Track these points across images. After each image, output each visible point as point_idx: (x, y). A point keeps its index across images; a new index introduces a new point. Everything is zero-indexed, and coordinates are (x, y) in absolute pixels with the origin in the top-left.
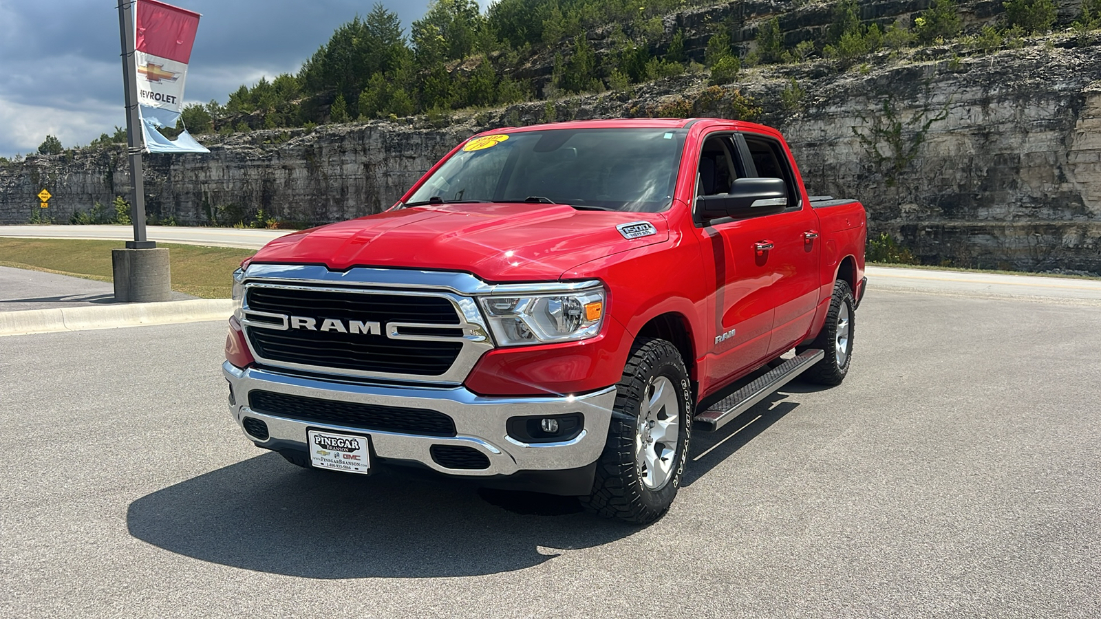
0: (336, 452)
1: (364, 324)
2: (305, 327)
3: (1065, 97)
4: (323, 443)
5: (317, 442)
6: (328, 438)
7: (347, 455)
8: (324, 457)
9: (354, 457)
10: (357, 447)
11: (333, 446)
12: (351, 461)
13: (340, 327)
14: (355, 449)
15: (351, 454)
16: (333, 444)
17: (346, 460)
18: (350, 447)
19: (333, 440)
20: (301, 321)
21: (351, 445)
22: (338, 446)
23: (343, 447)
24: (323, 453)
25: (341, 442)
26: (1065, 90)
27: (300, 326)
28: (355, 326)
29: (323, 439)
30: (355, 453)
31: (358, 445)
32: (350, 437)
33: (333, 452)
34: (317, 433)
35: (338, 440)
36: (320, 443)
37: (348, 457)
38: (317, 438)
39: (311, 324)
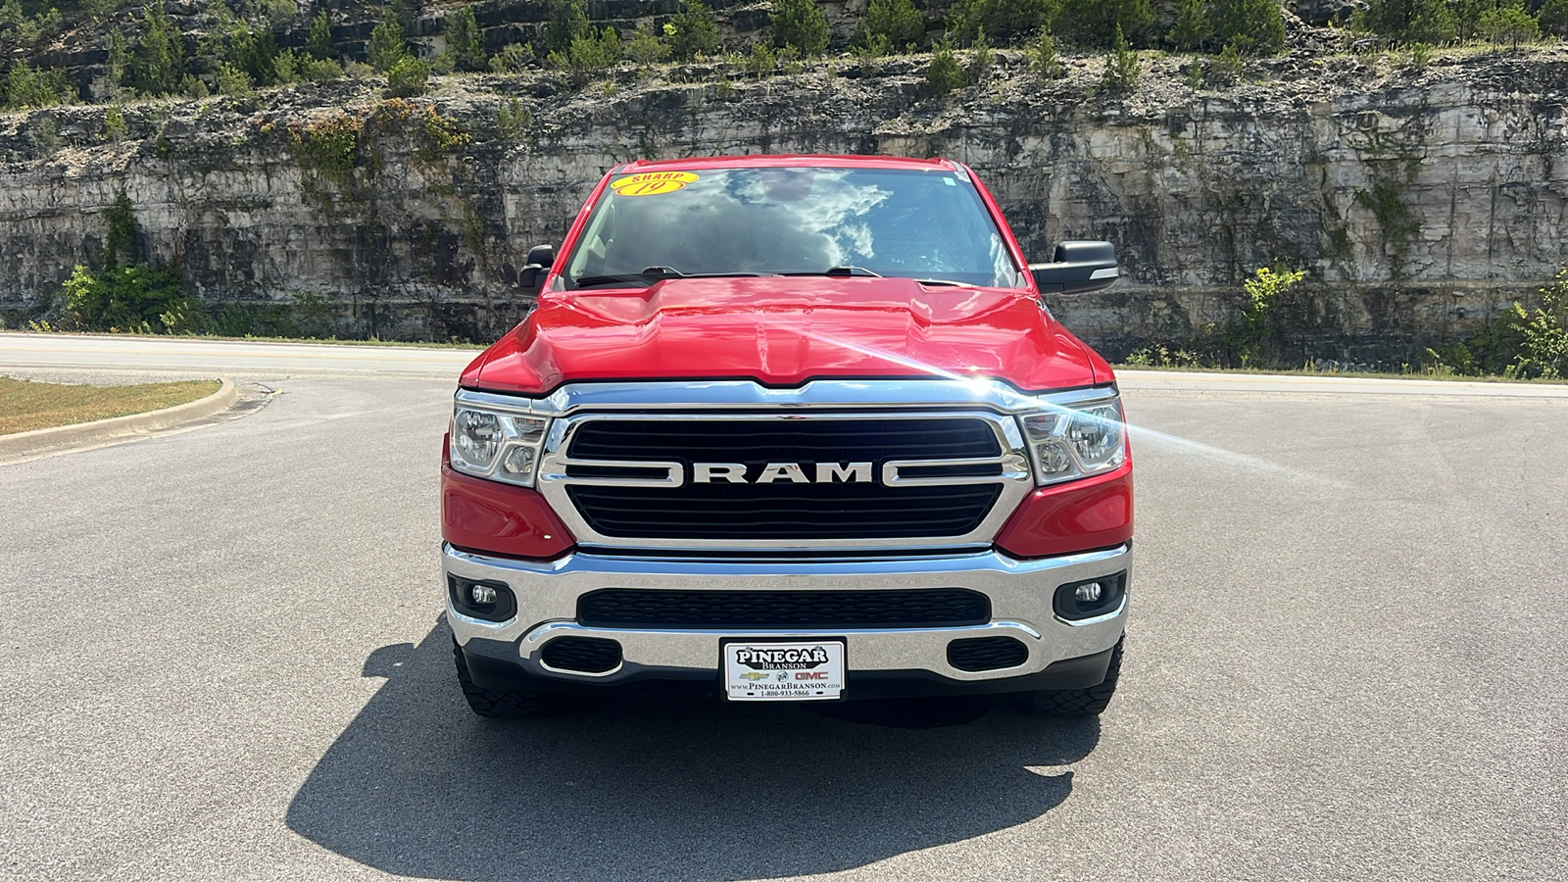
0: (781, 672)
1: (844, 467)
2: (725, 479)
3: (855, 139)
4: (754, 660)
5: (742, 660)
6: (766, 652)
8: (755, 683)
9: (817, 675)
10: (823, 659)
11: (776, 664)
12: (809, 681)
13: (796, 475)
14: (820, 662)
15: (811, 671)
16: (776, 660)
17: (798, 683)
18: (809, 659)
19: (776, 654)
20: (713, 470)
21: (812, 657)
22: (786, 662)
23: (797, 662)
24: (752, 677)
25: (792, 655)
26: (854, 130)
27: (711, 478)
28: (825, 472)
29: (754, 654)
30: (817, 669)
31: (825, 656)
32: (810, 646)
33: (774, 673)
34: (742, 646)
35: (786, 652)
36: (748, 662)
37: (807, 676)
38: (742, 654)
39: (736, 473)
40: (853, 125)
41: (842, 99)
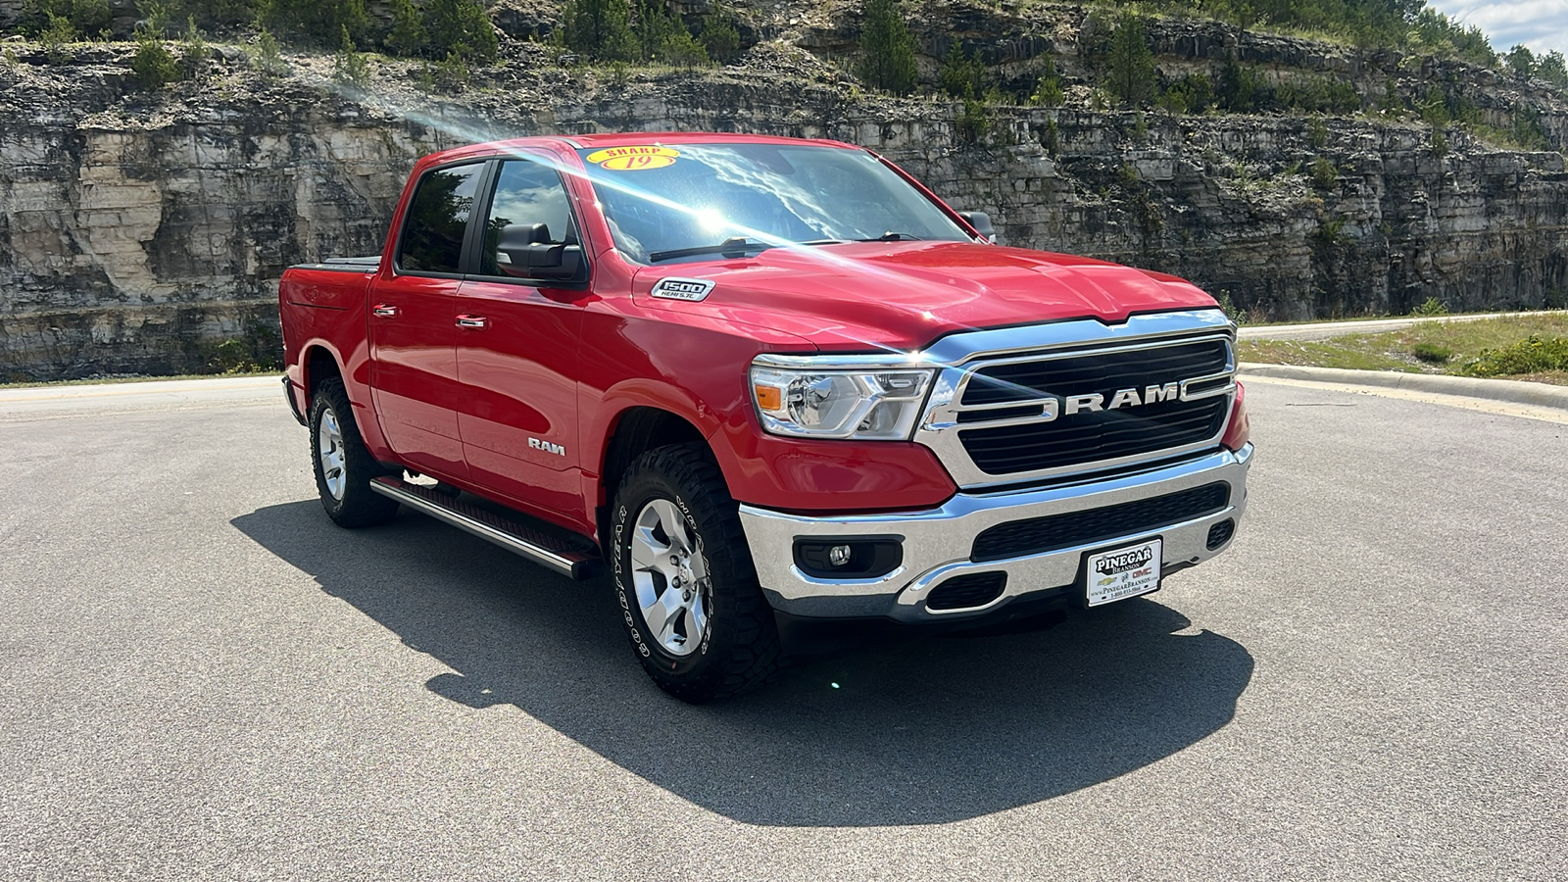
0: (1123, 574)
1: (1162, 388)
2: (1087, 409)
3: (56, 133)
4: (1108, 567)
5: (1100, 569)
6: (1115, 558)
7: (1136, 573)
8: (1108, 587)
9: (1145, 572)
10: (1149, 557)
11: (1121, 567)
12: (1142, 578)
13: (1134, 398)
14: (1148, 559)
15: (1142, 569)
16: (1122, 564)
17: (1134, 581)
18: (1141, 559)
19: (1121, 558)
20: (1081, 402)
21: (1143, 556)
22: (1128, 564)
23: (1134, 562)
24: (1106, 583)
25: (1131, 557)
26: (52, 124)
27: (1080, 409)
28: (1152, 393)
29: (1108, 562)
30: (1145, 566)
31: (1150, 553)
32: (1141, 546)
33: (1120, 575)
34: (1100, 556)
35: (1128, 556)
36: (1103, 570)
37: (1139, 574)
38: (1099, 563)
39: (1096, 401)
40: (50, 118)
41: (31, 88)
